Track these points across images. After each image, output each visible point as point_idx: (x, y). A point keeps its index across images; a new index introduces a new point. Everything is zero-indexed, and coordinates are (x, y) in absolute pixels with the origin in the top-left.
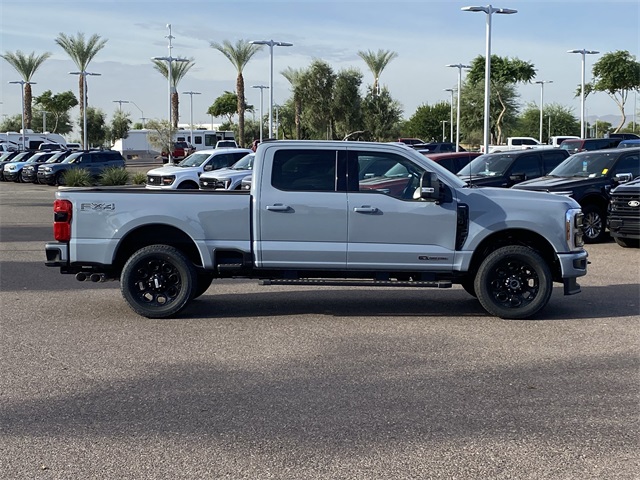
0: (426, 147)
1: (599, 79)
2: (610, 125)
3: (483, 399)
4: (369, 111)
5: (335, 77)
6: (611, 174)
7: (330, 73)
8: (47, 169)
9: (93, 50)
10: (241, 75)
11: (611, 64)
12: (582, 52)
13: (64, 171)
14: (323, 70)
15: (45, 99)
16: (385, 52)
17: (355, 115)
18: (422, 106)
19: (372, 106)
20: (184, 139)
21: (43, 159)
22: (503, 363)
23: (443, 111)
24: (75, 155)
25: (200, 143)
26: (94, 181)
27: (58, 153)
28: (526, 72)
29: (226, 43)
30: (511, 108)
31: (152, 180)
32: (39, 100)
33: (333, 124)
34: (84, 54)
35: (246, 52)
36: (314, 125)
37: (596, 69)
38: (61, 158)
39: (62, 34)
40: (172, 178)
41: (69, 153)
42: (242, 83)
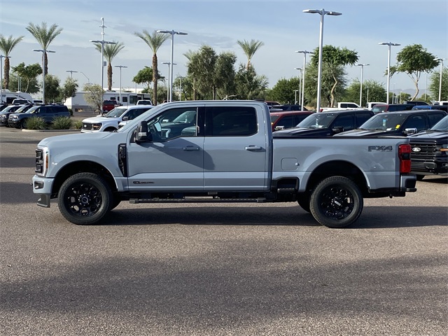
0: (281, 108)
1: (401, 63)
2: (410, 96)
3: (286, 293)
4: (240, 81)
5: (217, 57)
6: (402, 128)
7: (213, 54)
8: (15, 117)
9: (52, 35)
10: (155, 55)
11: (410, 53)
12: (388, 44)
13: (26, 118)
14: (208, 52)
15: (21, 69)
16: (256, 41)
17: (230, 84)
18: (281, 80)
19: (242, 78)
20: (115, 98)
21: (13, 110)
22: (308, 264)
23: (295, 83)
24: (35, 107)
25: (126, 101)
26: (47, 126)
27: (23, 106)
28: (352, 58)
29: (145, 32)
30: (341, 82)
31: (85, 126)
32: (16, 69)
33: (215, 90)
34: (46, 38)
35: (159, 40)
36: (202, 90)
37: (399, 57)
38: (26, 109)
39: (30, 24)
40: (100, 125)
41: (31, 106)
42: (156, 60)
